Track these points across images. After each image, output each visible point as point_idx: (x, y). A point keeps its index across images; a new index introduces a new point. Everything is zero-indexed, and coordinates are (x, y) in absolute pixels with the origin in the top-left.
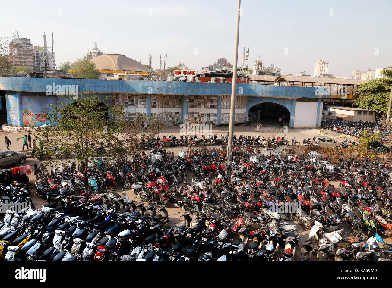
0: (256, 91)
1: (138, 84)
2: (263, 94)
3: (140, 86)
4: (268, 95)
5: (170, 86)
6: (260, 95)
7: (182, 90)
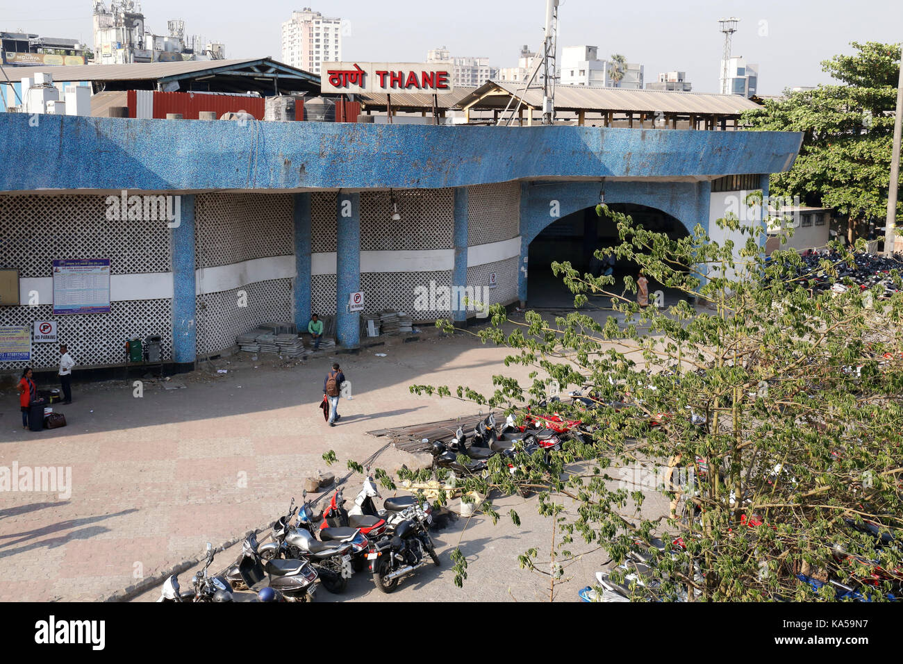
0: (603, 159)
1: (173, 141)
2: (628, 170)
3: (184, 149)
4: (646, 174)
5: (350, 149)
6: (617, 172)
7: (401, 166)
